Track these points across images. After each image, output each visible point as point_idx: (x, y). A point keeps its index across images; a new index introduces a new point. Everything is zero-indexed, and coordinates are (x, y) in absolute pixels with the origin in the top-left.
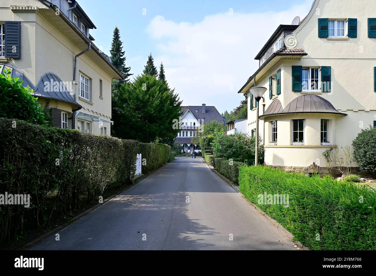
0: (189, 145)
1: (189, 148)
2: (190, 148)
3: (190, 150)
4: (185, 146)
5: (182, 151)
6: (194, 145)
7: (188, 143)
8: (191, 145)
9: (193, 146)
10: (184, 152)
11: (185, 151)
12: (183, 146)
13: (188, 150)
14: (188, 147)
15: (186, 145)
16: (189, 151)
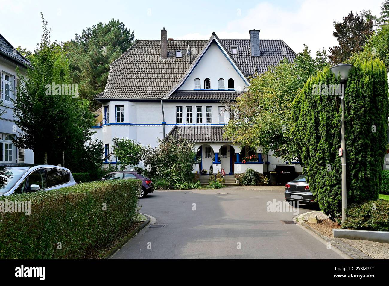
0: (216, 149)
1: (217, 161)
2: (219, 158)
3: (219, 165)
4: (204, 154)
5: (196, 169)
6: (232, 150)
7: (213, 143)
8: (223, 151)
9: (228, 154)
10: (203, 173)
11: (206, 167)
12: (199, 154)
13: (214, 166)
14: (213, 156)
15: (209, 150)
16: (217, 169)
